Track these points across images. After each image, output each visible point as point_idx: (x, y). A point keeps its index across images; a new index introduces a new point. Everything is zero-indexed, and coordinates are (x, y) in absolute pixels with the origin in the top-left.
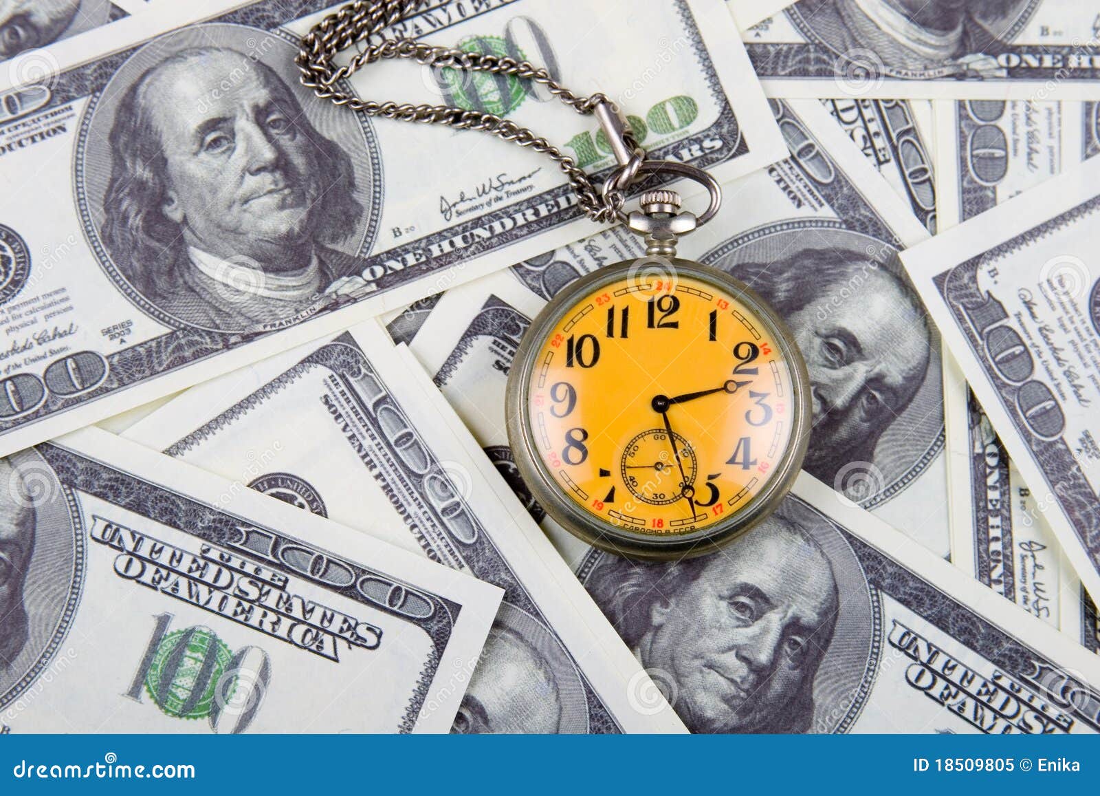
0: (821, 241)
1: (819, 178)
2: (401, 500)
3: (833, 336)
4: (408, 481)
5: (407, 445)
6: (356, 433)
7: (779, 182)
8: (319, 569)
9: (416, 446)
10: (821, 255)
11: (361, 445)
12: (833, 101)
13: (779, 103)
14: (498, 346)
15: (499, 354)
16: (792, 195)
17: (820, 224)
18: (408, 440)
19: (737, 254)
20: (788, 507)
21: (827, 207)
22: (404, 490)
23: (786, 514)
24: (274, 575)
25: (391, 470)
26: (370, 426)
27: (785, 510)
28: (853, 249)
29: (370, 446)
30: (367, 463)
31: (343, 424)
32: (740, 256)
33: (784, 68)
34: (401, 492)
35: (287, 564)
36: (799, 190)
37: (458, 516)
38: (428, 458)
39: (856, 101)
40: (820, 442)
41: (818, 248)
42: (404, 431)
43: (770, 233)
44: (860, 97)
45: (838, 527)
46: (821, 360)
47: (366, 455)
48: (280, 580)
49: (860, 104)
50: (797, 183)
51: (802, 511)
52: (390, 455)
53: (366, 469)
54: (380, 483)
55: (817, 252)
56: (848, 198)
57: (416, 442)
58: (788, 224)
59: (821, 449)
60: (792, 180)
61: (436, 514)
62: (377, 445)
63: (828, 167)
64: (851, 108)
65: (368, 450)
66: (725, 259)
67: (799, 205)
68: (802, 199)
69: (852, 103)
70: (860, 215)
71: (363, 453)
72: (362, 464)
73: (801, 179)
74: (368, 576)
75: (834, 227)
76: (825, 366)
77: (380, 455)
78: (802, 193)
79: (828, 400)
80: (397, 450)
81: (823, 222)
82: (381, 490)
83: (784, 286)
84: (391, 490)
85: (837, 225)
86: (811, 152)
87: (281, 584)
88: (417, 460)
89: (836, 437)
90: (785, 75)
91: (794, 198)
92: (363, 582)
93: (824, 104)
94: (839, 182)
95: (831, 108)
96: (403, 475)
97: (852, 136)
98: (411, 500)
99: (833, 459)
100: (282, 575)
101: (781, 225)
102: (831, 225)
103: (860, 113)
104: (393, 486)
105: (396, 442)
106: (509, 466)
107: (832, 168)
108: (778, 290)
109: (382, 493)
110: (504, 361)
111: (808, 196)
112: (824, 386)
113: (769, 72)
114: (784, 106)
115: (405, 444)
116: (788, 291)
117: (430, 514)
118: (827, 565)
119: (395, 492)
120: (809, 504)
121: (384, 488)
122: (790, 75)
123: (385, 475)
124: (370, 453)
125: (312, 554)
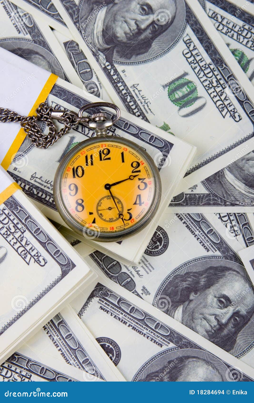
0: (215, 264)
1: (215, 241)
2: (68, 358)
3: (221, 297)
4: (70, 351)
5: (70, 338)
6: (52, 334)
7: (200, 243)
8: (43, 372)
9: (73, 339)
10: (216, 269)
11: (53, 339)
12: (219, 214)
13: (200, 215)
14: (101, 301)
15: (101, 304)
16: (205, 248)
17: (215, 258)
18: (70, 337)
19: (186, 268)
20: (206, 356)
21: (218, 251)
22: (69, 355)
23: (205, 359)
24: (27, 374)
25: (64, 347)
26: (57, 332)
27: (205, 357)
28: (227, 266)
29: (57, 339)
30: (56, 345)
31: (47, 331)
32: (187, 269)
33: (202, 203)
34: (68, 356)
35: (32, 370)
36: (208, 246)
37: (88, 364)
38: (77, 343)
39: (228, 214)
40: (217, 335)
41: (215, 266)
42: (69, 333)
43: (198, 261)
44: (229, 212)
45: (224, 363)
46: (217, 306)
47: (55, 342)
48: (28, 375)
49: (229, 215)
50: (207, 243)
51: (211, 357)
52: (64, 342)
53: (55, 347)
54: (60, 352)
55: (214, 267)
56: (225, 248)
57: (73, 337)
58: (204, 258)
59: (217, 338)
60: (205, 242)
61: (80, 363)
62: (59, 339)
63: (218, 237)
64: (226, 216)
65: (56, 340)
66: (182, 270)
67: (208, 251)
68: (209, 249)
69: (226, 214)
70: (230, 254)
71: (54, 342)
72: (53, 345)
73: (209, 242)
74: (60, 375)
75: (220, 258)
76: (218, 308)
77: (60, 342)
78: (209, 247)
79: (220, 320)
80: (66, 340)
81: (216, 257)
82: (61, 355)
83: (203, 280)
84: (64, 355)
85: (222, 258)
86: (212, 232)
87: (29, 377)
88: (73, 344)
89: (223, 334)
90: (202, 205)
91: (206, 248)
92: (58, 377)
93: (216, 215)
94: (222, 242)
95: (219, 216)
96: (69, 349)
97: (226, 226)
98: (71, 358)
99: (222, 342)
100: (30, 373)
101: (202, 258)
102: (219, 258)
103: (229, 218)
104: (65, 353)
105: (66, 337)
106: (106, 344)
107: (219, 238)
108: (201, 281)
109: (61, 356)
110: (103, 306)
111: (211, 247)
112: (218, 315)
113: (197, 204)
114: (202, 216)
115: (69, 338)
116: (204, 281)
117: (78, 363)
118: (221, 377)
119: (66, 355)
120: (214, 355)
121: (62, 354)
122: (204, 205)
123: (62, 350)
124: (57, 342)
125: (40, 366)
